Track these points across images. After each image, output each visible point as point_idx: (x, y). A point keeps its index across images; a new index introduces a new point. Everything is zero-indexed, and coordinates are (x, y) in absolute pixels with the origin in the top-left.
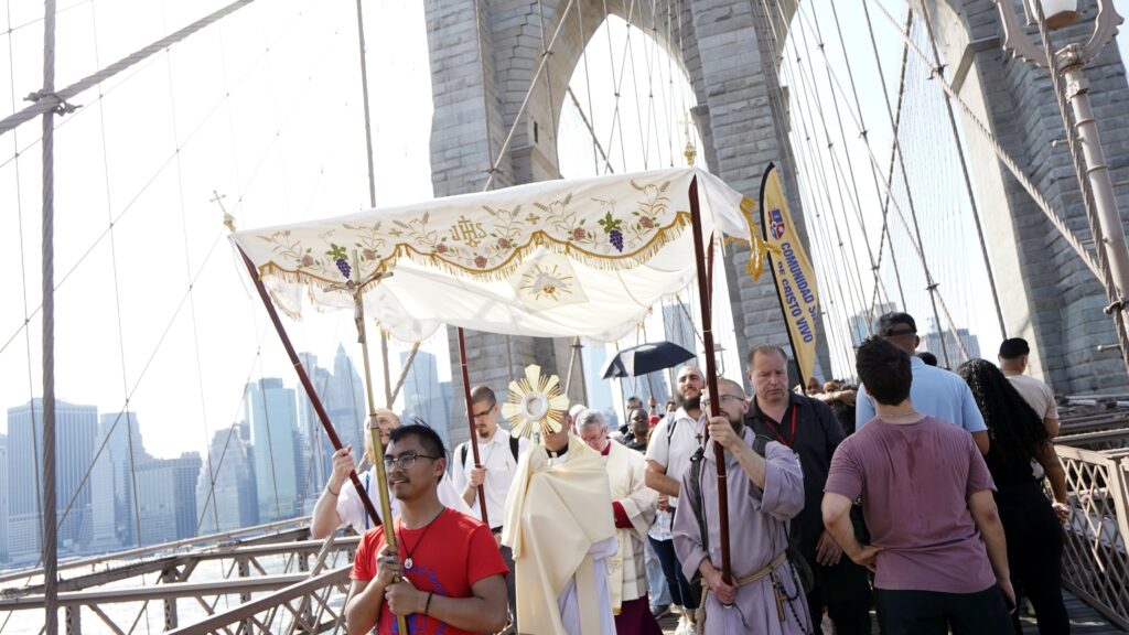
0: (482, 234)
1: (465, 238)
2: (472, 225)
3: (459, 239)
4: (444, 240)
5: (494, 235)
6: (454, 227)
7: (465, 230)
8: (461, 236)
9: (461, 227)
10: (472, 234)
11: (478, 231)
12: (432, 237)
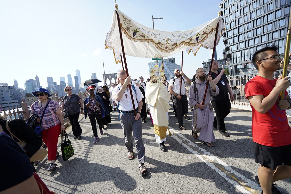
0: (171, 41)
1: (167, 42)
2: (168, 39)
3: (165, 42)
4: (162, 41)
5: (173, 42)
6: (165, 39)
7: (167, 40)
8: (166, 41)
9: (166, 39)
10: (168, 41)
11: (169, 41)
12: (159, 40)
